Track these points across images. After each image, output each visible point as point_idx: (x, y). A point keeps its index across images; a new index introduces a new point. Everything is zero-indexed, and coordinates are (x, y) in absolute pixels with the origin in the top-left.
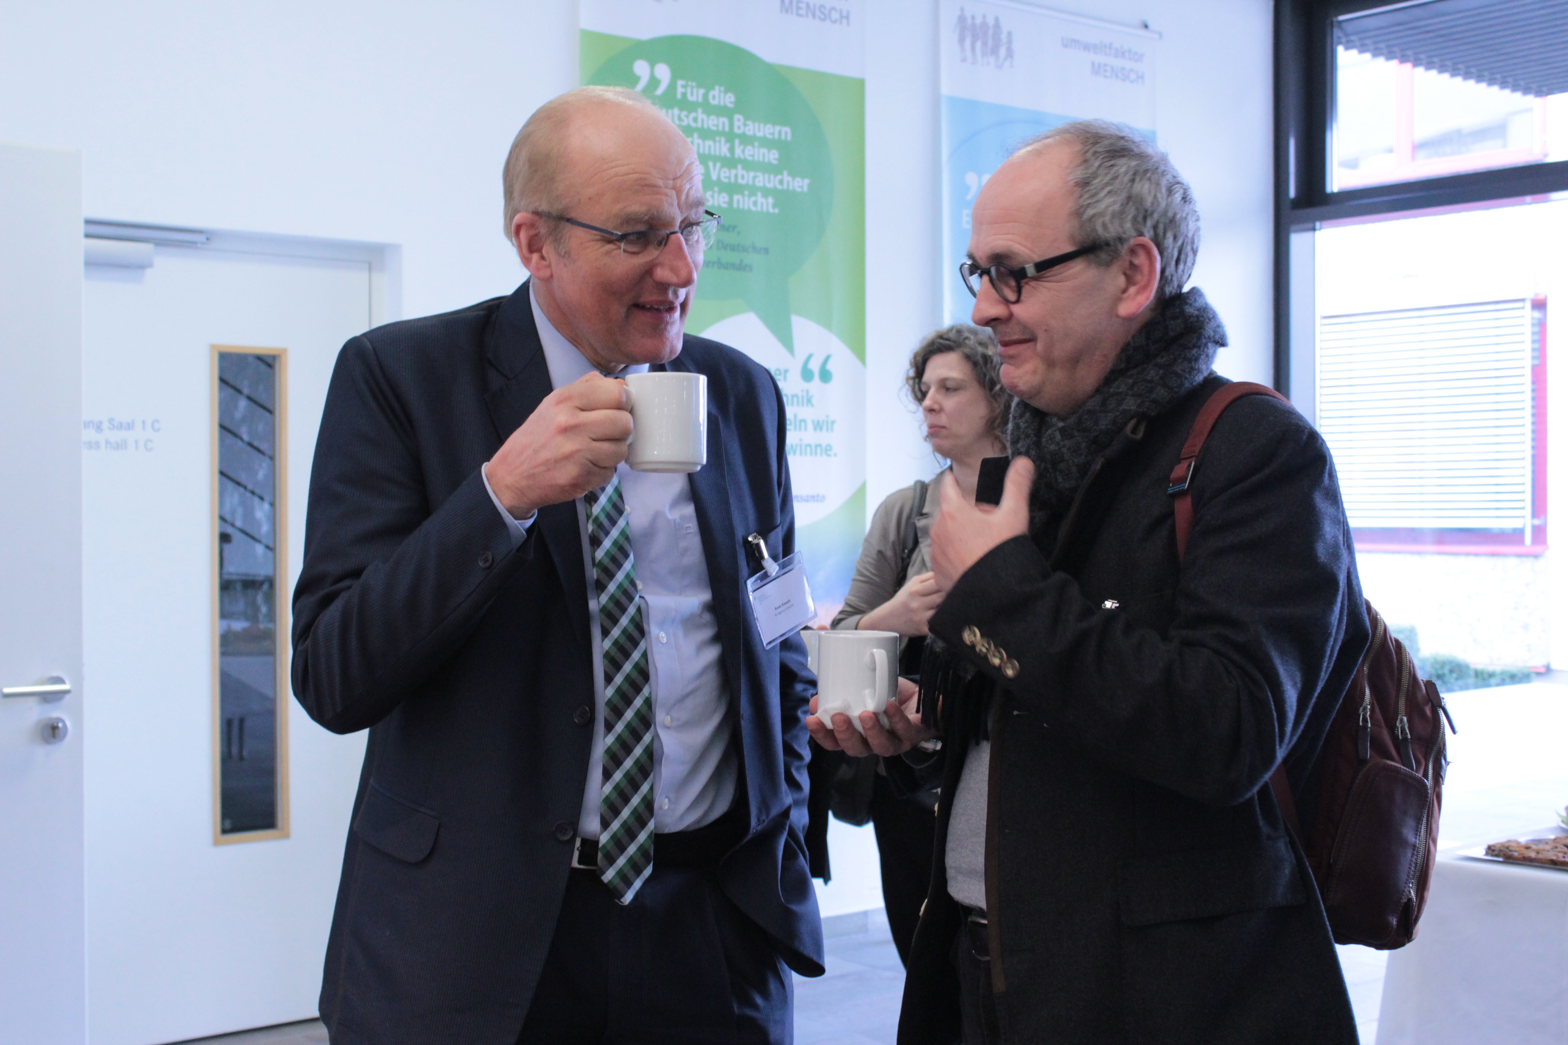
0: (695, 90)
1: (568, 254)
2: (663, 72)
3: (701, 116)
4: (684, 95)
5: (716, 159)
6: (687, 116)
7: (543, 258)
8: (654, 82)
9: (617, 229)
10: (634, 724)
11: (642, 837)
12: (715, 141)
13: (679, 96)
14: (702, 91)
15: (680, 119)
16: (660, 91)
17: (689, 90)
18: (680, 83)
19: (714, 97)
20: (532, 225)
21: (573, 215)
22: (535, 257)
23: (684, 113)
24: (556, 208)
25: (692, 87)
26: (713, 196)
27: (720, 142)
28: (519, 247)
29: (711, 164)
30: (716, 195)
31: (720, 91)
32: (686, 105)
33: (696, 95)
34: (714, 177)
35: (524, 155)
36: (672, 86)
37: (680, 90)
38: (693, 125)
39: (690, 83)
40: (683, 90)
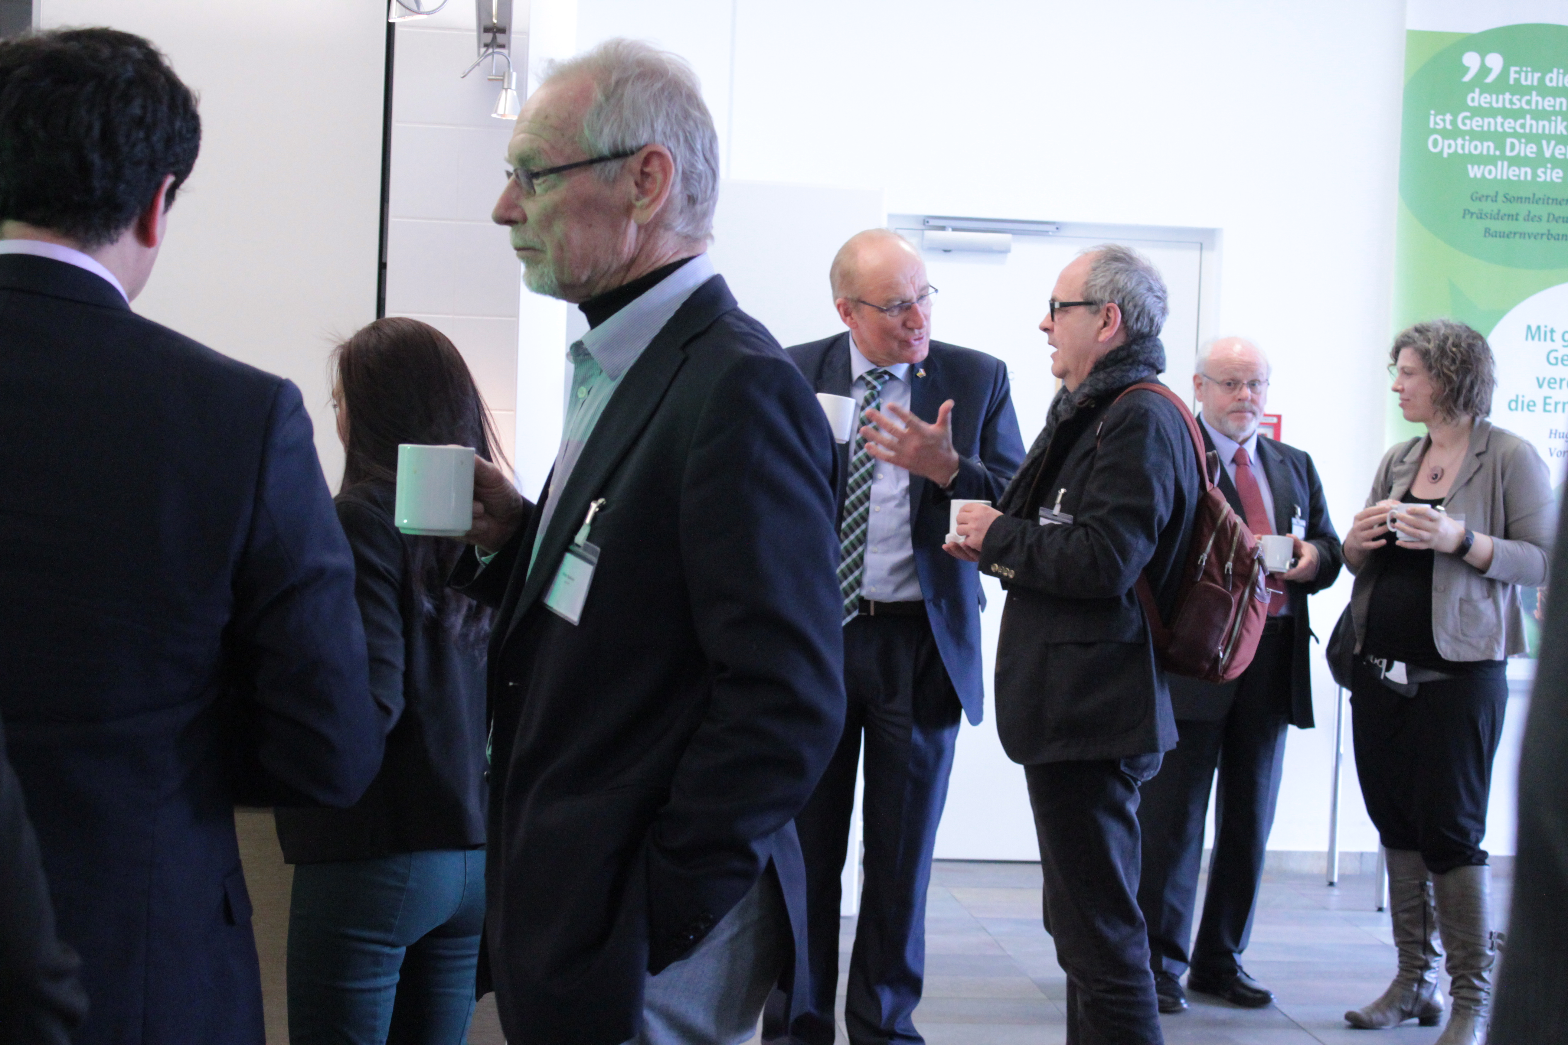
0: (1530, 75)
1: (863, 317)
2: (1495, 61)
3: (1535, 97)
4: (1517, 81)
5: (1549, 138)
6: (1520, 100)
7: (852, 319)
8: (1484, 70)
9: (884, 306)
10: (854, 542)
11: (853, 596)
12: (1550, 121)
13: (1512, 82)
14: (1537, 75)
15: (1511, 102)
16: (1490, 79)
17: (1523, 74)
18: (1513, 69)
19: (1551, 80)
20: (845, 304)
21: (864, 299)
22: (848, 318)
23: (1515, 99)
24: (856, 296)
25: (1526, 72)
26: (1545, 173)
27: (1556, 121)
28: (840, 314)
29: (1544, 143)
30: (1549, 171)
31: (1558, 73)
32: (1519, 90)
33: (1531, 79)
34: (1548, 154)
35: (837, 272)
36: (1505, 72)
37: (1513, 76)
38: (1526, 107)
39: (1524, 69)
40: (1517, 76)
